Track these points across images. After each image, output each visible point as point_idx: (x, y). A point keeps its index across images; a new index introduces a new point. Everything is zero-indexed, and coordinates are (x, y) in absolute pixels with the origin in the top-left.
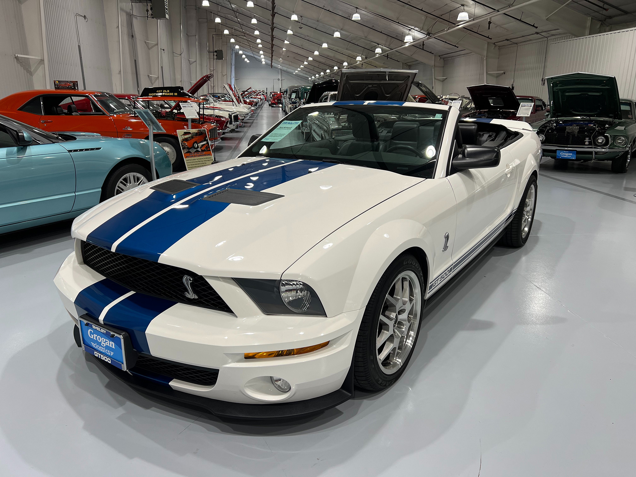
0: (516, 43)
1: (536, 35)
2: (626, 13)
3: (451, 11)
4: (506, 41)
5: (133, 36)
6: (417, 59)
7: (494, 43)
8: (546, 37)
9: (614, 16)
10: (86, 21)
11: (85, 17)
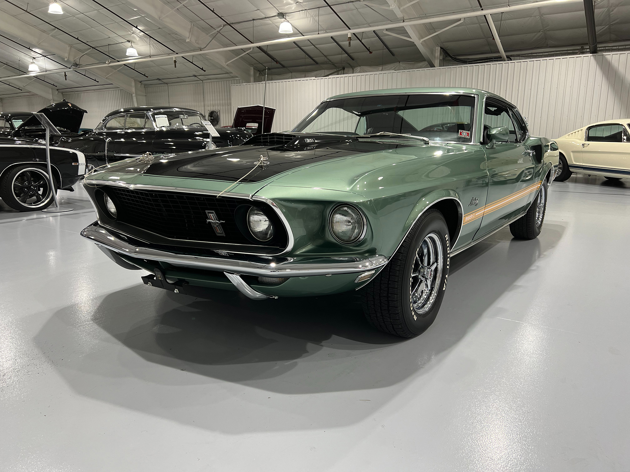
0: (166, 83)
1: (193, 78)
2: (284, 67)
3: (109, 45)
4: (158, 81)
6: (30, 90)
7: (141, 81)
8: (202, 80)
9: (273, 68)
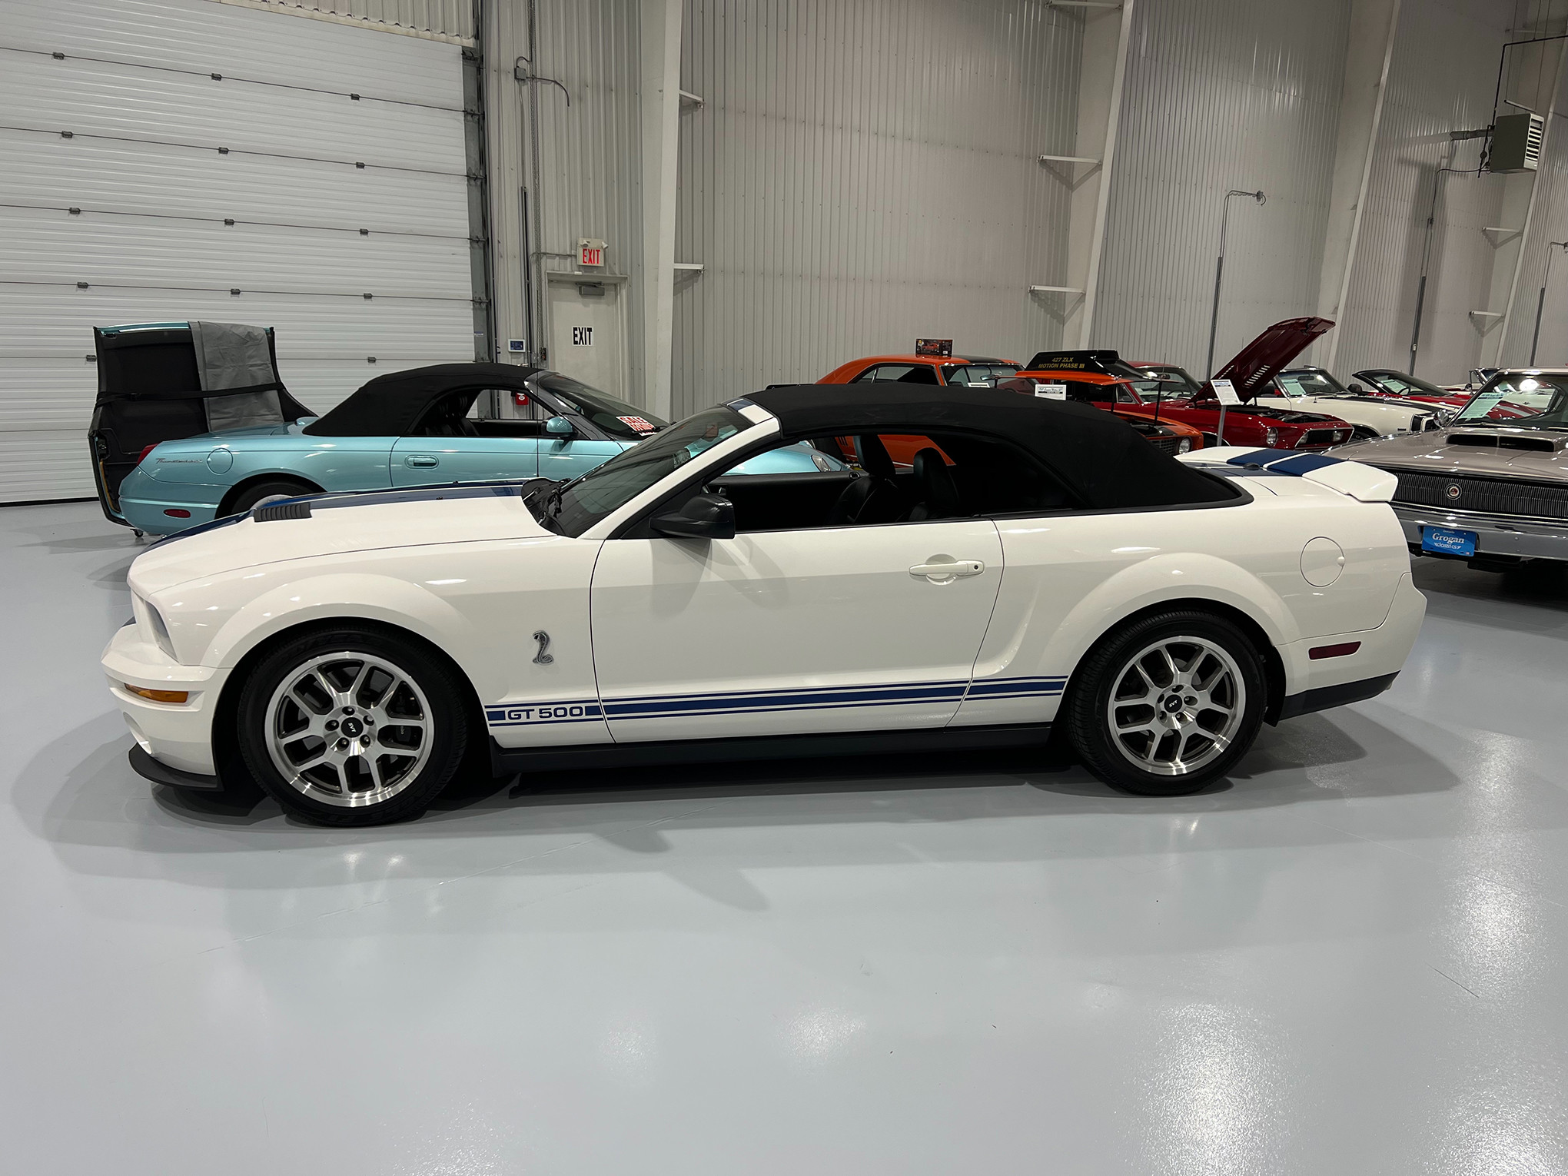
5: (1431, 221)
10: (1261, 202)
11: (1259, 195)
